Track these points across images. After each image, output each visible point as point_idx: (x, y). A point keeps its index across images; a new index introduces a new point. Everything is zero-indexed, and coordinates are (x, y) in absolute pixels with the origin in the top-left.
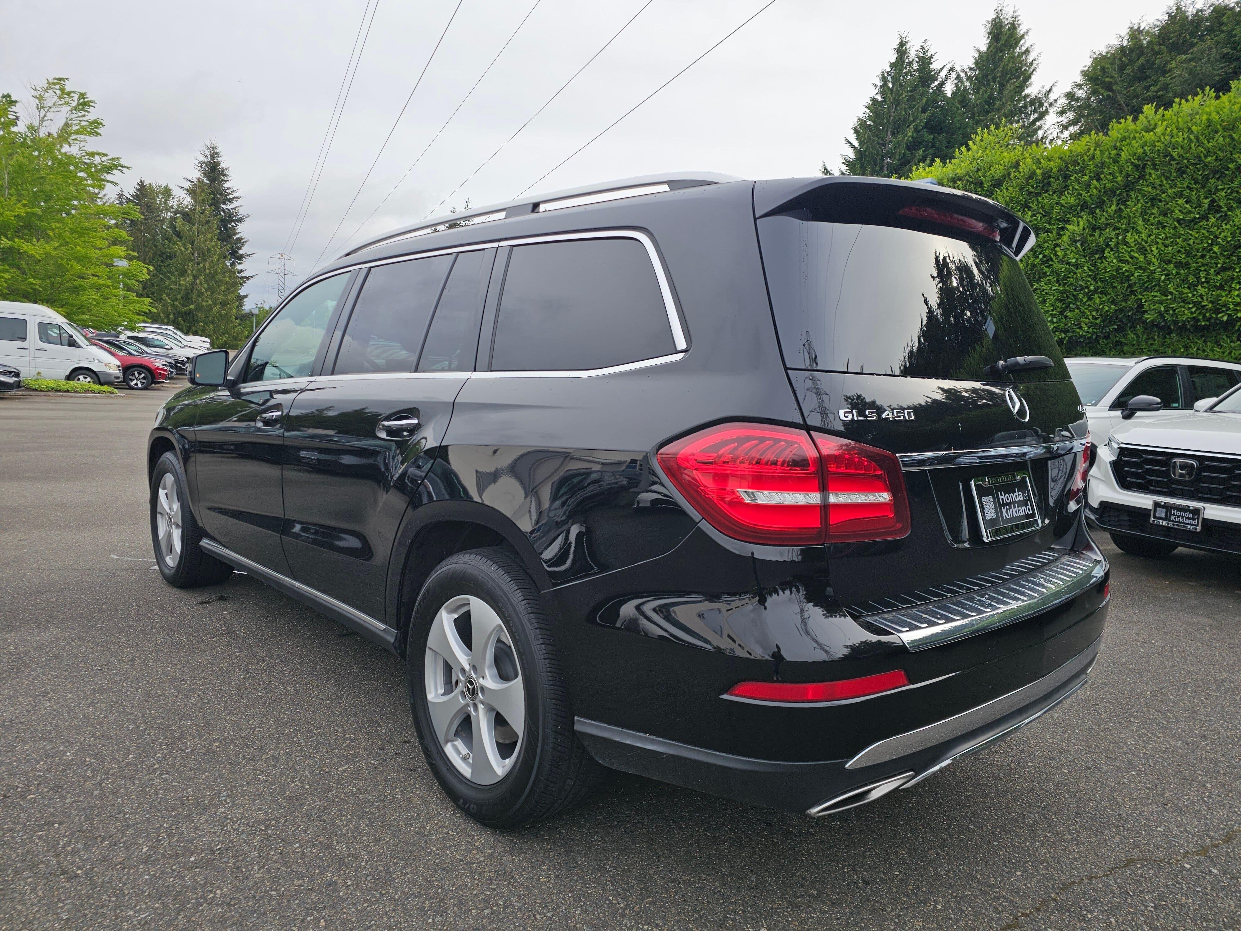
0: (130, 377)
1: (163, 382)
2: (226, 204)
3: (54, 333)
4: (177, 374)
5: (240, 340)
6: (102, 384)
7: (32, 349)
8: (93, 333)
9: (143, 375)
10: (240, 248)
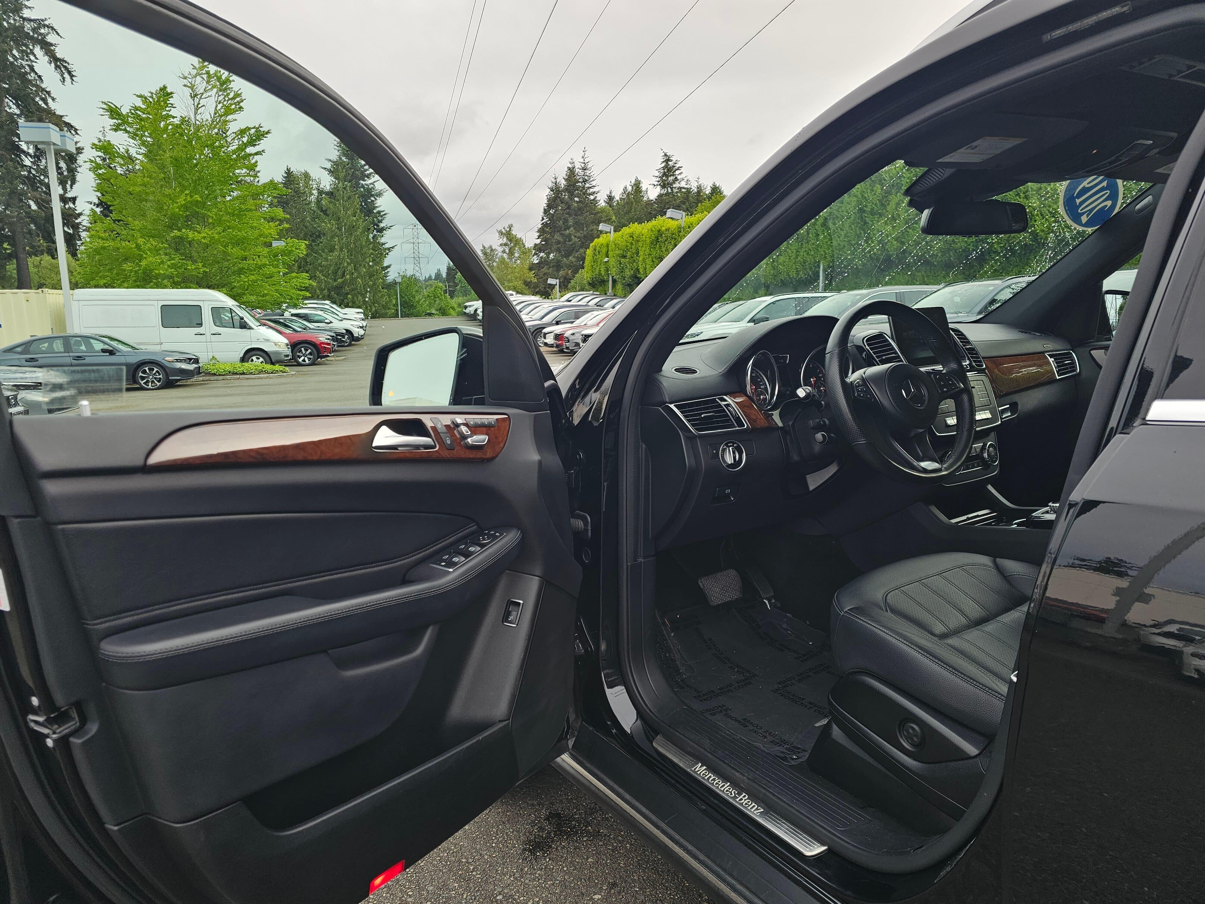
0: (298, 354)
1: (328, 356)
2: (364, 180)
3: (227, 316)
4: (338, 346)
5: (389, 309)
6: (273, 363)
7: (208, 334)
8: (260, 313)
9: (309, 351)
10: (381, 221)
